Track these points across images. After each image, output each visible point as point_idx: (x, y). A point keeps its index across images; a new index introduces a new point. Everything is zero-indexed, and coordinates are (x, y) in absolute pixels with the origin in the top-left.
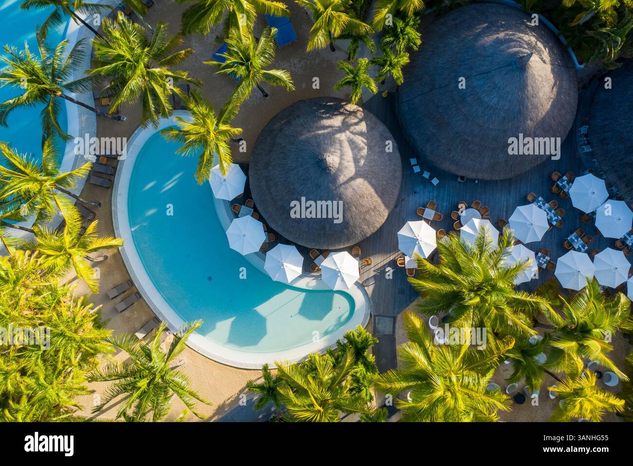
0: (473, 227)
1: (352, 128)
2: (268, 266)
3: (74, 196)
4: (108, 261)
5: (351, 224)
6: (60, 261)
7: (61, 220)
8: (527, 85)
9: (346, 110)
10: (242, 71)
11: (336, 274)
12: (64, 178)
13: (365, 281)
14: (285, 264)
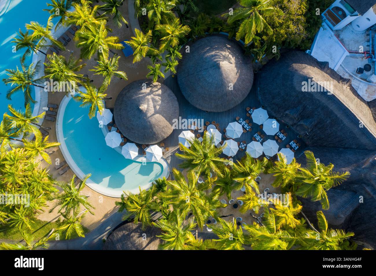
0: (210, 132)
1: (154, 93)
2: (123, 152)
3: (39, 126)
4: (55, 153)
5: (156, 133)
6: (34, 153)
7: (34, 136)
8: (222, 74)
9: (153, 85)
10: (105, 73)
11: (152, 155)
12: (34, 119)
13: (167, 158)
14: (130, 151)
